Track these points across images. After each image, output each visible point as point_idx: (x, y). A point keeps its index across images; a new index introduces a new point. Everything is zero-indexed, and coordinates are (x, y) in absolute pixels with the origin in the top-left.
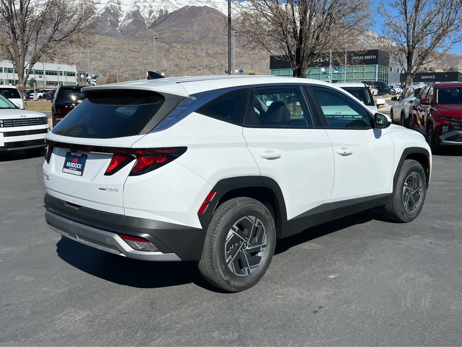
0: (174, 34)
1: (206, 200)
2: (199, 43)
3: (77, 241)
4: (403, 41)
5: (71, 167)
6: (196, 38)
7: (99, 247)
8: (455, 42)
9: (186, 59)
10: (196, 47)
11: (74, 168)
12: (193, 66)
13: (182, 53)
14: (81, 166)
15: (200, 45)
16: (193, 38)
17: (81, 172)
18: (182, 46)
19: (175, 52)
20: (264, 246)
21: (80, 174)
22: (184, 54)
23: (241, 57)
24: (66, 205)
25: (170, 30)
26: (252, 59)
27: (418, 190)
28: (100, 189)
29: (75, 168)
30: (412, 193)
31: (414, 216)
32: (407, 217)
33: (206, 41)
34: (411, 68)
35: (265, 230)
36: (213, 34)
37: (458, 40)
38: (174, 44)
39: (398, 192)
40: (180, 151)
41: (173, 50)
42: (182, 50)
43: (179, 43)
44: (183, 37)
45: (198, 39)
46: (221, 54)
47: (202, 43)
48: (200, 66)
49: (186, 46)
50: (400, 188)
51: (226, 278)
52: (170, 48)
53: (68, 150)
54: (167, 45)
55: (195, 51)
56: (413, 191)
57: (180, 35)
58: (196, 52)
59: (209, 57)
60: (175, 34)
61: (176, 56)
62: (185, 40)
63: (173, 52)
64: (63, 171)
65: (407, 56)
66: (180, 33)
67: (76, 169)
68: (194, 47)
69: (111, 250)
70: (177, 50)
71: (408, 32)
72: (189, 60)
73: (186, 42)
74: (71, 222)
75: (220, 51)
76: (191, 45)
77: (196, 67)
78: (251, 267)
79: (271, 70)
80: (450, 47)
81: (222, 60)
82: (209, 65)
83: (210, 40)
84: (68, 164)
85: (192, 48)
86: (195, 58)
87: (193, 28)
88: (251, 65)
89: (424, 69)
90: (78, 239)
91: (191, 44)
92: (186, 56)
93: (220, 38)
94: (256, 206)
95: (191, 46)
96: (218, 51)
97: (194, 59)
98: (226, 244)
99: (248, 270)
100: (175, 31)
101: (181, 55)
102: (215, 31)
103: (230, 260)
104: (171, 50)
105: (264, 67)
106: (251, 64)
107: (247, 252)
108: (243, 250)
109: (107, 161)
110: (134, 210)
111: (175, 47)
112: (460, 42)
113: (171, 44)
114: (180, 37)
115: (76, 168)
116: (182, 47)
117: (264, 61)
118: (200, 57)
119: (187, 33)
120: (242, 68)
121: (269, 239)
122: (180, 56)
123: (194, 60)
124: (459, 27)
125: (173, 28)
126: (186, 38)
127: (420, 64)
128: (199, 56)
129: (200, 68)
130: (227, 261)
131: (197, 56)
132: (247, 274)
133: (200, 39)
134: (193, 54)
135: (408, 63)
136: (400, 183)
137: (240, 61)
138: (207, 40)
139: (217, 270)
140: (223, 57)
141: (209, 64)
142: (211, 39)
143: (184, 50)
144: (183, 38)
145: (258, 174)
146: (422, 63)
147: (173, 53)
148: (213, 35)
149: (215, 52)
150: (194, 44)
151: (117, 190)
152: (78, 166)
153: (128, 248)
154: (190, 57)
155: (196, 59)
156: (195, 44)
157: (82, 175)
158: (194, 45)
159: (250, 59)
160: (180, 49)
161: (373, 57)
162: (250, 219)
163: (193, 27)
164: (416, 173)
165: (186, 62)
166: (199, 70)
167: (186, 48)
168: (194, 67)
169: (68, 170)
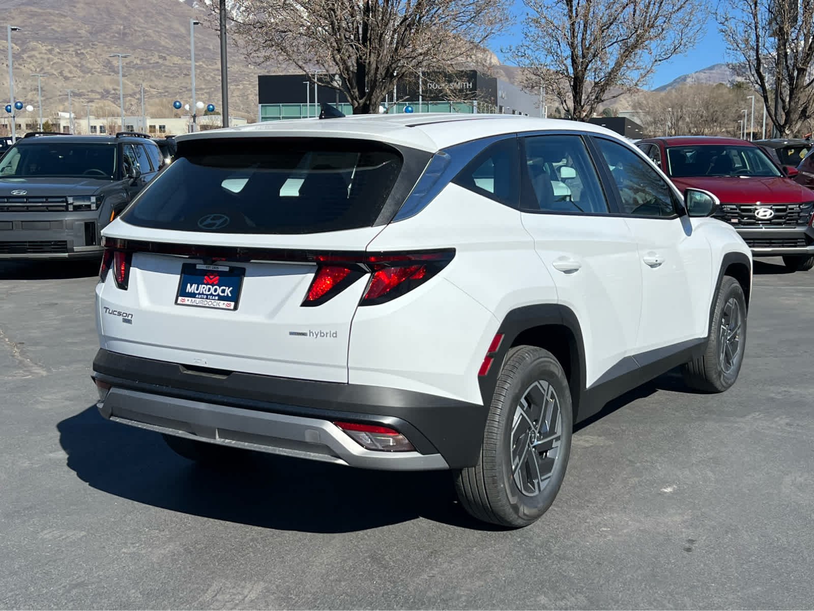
0: (32, 20)
1: (490, 350)
2: (90, 44)
3: (217, 443)
4: (565, 55)
5: (199, 294)
6: (83, 32)
7: (279, 451)
8: (660, 60)
9: (61, 77)
10: (82, 51)
11: (211, 294)
12: (77, 91)
13: (51, 63)
14: (230, 292)
15: (92, 48)
16: (75, 31)
17: (233, 304)
18: (50, 47)
19: (35, 60)
20: (558, 439)
21: (232, 307)
22: (55, 66)
23: (186, 75)
24: (185, 372)
25: (21, 12)
26: (209, 81)
27: (736, 332)
28: (291, 333)
29: (215, 296)
30: (729, 338)
31: (732, 380)
32: (724, 381)
33: (106, 38)
34: (580, 107)
35: (559, 408)
36: (121, 25)
37: (665, 57)
38: (33, 44)
39: (713, 337)
40: (446, 256)
41: (29, 57)
42: (51, 56)
43: (43, 42)
44: (53, 27)
45: (89, 35)
46: (139, 69)
47: (96, 43)
48: (92, 91)
49: (59, 48)
50: (717, 327)
51: (513, 500)
52: (24, 51)
53: (185, 258)
54: (16, 45)
55: (81, 59)
56: (730, 334)
57: (45, 24)
58: (84, 63)
59: (113, 74)
60: (34, 21)
61: (38, 70)
62: (57, 35)
63: (29, 60)
64: (179, 302)
65: (572, 84)
66: (45, 20)
67: (217, 298)
68: (79, 52)
69: (312, 454)
70: (38, 56)
71: (573, 36)
72: (66, 78)
73: (61, 40)
74: (202, 406)
75: (139, 62)
76: (72, 47)
77: (84, 95)
78: (543, 478)
79: (262, 106)
80: (651, 69)
81: (143, 81)
82: (113, 92)
83: (114, 37)
84: (190, 288)
85: (74, 53)
86: (82, 74)
87: (75, 10)
88: (206, 93)
89: (556, 111)
90: (218, 440)
91: (71, 45)
92: (59, 71)
93: (138, 34)
94: (551, 362)
95: (73, 49)
96: (132, 62)
97: (79, 77)
98: (512, 433)
99: (538, 483)
100: (33, 15)
101: (49, 68)
102: (125, 18)
103: (518, 465)
104: (25, 56)
105: (237, 98)
106: (208, 91)
107: (535, 449)
108: (531, 446)
109: (303, 278)
110: (369, 372)
111: (33, 49)
112: (668, 60)
113: (24, 43)
114: (45, 28)
115: (218, 295)
116: (50, 51)
117: (234, 87)
118: (92, 74)
119: (62, 19)
120: (179, 100)
121: (564, 425)
122: (47, 69)
123: (80, 80)
124: (664, 32)
125: (29, 8)
126: (59, 30)
127: (598, 100)
128: (90, 71)
129: (93, 96)
130: (513, 467)
131: (85, 70)
132: (537, 492)
133: (91, 33)
134: (76, 66)
135: (575, 97)
136: (716, 320)
137: (184, 85)
138: (108, 37)
139: (502, 486)
140: (145, 75)
141: (115, 90)
142: (116, 35)
143: (55, 56)
144: (53, 29)
145: (555, 300)
146: (601, 99)
147: (30, 63)
148: (122, 27)
149: (127, 64)
150: (78, 45)
151: (336, 333)
152: (223, 291)
153: (355, 449)
154: (70, 72)
155: (83, 77)
156: (82, 44)
157: (235, 308)
158: (78, 47)
159: (205, 80)
160: (46, 54)
161: (468, 85)
162: (541, 385)
163: (75, 7)
164: (735, 300)
165: (60, 83)
166: (92, 101)
167: (59, 53)
168: (80, 95)
169: (193, 299)
